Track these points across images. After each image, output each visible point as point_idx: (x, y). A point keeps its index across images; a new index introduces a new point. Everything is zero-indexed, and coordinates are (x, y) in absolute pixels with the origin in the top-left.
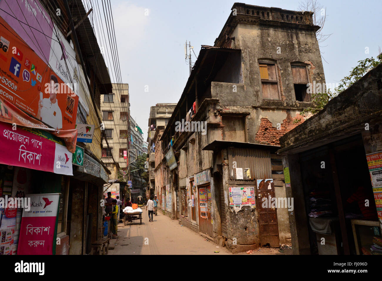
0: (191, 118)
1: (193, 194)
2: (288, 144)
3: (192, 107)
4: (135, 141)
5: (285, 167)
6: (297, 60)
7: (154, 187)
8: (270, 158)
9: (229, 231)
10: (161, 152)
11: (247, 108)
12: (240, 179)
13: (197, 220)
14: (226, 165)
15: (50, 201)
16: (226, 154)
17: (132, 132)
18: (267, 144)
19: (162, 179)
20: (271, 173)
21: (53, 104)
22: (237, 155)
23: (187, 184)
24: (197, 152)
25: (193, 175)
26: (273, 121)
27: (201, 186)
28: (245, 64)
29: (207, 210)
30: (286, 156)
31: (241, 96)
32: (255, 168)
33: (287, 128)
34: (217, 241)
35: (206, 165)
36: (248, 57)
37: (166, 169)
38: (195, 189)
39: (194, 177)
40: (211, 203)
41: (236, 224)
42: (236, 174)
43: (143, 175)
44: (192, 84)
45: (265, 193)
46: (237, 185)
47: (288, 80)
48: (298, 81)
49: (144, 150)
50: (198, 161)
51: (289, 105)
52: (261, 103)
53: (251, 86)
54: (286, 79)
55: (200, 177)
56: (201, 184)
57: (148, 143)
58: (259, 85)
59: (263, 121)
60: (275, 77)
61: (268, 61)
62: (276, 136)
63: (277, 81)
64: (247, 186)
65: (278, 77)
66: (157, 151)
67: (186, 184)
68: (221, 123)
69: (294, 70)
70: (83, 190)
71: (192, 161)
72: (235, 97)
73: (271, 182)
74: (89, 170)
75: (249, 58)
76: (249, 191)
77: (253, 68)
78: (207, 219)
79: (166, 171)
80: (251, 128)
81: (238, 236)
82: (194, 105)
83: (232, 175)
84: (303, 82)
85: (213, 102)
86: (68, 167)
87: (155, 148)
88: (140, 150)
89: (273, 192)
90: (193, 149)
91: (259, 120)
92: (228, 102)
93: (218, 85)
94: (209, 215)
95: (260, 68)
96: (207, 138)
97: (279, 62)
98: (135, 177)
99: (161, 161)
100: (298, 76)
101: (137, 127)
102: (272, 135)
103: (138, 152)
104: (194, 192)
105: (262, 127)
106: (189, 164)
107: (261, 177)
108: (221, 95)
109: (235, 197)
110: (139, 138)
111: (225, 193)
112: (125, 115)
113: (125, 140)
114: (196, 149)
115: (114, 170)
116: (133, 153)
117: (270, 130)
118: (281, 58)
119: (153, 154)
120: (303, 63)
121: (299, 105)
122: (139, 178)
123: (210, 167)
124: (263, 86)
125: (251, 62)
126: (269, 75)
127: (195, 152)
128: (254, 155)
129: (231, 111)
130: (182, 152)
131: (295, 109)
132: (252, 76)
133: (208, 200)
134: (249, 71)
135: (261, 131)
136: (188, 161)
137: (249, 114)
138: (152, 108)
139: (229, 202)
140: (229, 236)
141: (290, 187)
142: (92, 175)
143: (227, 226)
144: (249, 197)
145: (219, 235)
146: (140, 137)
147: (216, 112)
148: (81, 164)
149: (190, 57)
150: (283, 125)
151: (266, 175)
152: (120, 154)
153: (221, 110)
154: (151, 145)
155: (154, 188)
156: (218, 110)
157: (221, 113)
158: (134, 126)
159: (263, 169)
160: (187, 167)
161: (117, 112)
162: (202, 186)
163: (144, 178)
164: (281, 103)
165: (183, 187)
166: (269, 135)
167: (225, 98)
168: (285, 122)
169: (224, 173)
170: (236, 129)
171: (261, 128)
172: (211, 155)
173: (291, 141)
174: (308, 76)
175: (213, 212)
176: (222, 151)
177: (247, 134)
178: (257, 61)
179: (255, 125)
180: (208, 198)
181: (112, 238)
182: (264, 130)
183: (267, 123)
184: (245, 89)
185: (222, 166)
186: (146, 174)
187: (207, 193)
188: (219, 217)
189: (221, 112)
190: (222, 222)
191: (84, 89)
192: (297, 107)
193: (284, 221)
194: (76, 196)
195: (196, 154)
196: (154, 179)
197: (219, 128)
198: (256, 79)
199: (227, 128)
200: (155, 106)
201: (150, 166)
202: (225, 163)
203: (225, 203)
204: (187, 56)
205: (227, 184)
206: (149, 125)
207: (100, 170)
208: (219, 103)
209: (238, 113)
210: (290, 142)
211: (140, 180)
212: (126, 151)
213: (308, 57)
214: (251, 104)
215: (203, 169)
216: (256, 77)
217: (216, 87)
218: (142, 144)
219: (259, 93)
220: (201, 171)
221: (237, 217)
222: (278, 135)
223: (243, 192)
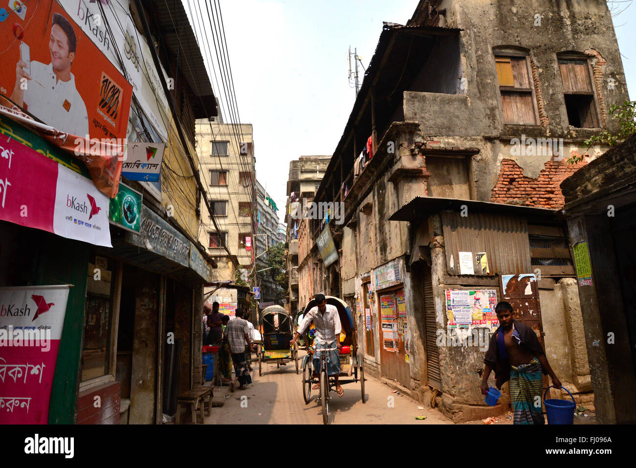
0: (363, 168)
1: (368, 307)
2: (585, 191)
3: (366, 148)
4: (265, 222)
5: (577, 244)
6: (570, 49)
7: (298, 298)
8: (527, 233)
9: (446, 377)
10: (309, 237)
11: (474, 140)
12: (469, 274)
13: (377, 355)
14: (438, 245)
15: (47, 302)
16: (437, 225)
17: (259, 207)
18: (522, 205)
19: (311, 282)
20: (529, 263)
21: (60, 81)
22: (461, 227)
23: (356, 288)
24: (376, 228)
25: (369, 272)
26: (525, 163)
27: (384, 291)
28: (468, 57)
29: (397, 337)
30: (579, 219)
31: (461, 118)
32: (497, 253)
33: (553, 179)
34: (418, 396)
35: (394, 251)
36: (473, 43)
37: (317, 266)
38: (372, 298)
39: (369, 276)
40: (406, 324)
41: (461, 364)
42: (459, 263)
43: (278, 278)
44: (364, 106)
45: (518, 302)
46: (462, 285)
47: (552, 86)
48: (572, 89)
49: (280, 238)
50: (378, 245)
51: (557, 135)
52: (502, 130)
53: (480, 98)
54: (550, 84)
55: (382, 274)
56: (384, 287)
57: (286, 225)
58: (496, 97)
59: (506, 164)
60: (527, 82)
61: (511, 51)
62: (531, 194)
63: (531, 89)
64: (482, 289)
65: (532, 81)
66: (302, 237)
67: (354, 289)
68: (424, 170)
69: (564, 67)
70: (155, 293)
71: (367, 245)
72: (449, 120)
73: (532, 280)
74: (161, 246)
75: (476, 46)
76: (486, 298)
77: (483, 64)
78: (397, 354)
79: (317, 269)
80: (481, 178)
81: (465, 389)
82: (369, 142)
83: (452, 265)
84: (584, 90)
85: (407, 128)
86: (98, 228)
87: (298, 232)
88: (274, 237)
89: (536, 301)
90: (368, 224)
91: (498, 164)
92: (437, 129)
93: (416, 98)
94: (402, 346)
95: (498, 65)
96: (396, 200)
97: (534, 53)
98: (265, 281)
99: (309, 252)
100: (572, 80)
101: (267, 200)
102: (524, 193)
103: (270, 241)
104: (369, 304)
105: (504, 176)
106: (360, 253)
107: (509, 270)
108: (423, 115)
109: (459, 309)
110: (272, 217)
111: (438, 302)
112: (248, 177)
113: (248, 220)
114: (374, 223)
115: (228, 268)
116: (262, 242)
117: (520, 183)
118: (538, 44)
119: (295, 242)
120: (582, 54)
121: (576, 135)
122: (273, 284)
123: (404, 253)
124: (504, 98)
125: (480, 53)
126: (515, 77)
127: (373, 228)
128: (495, 226)
129: (442, 146)
130: (347, 231)
131: (569, 141)
132: (482, 79)
133: (398, 316)
134: (477, 69)
135: (503, 184)
136: (358, 247)
137: (478, 152)
138: (292, 164)
139: (446, 320)
140: (446, 388)
141: (592, 284)
142: (170, 259)
143: (442, 368)
144: (487, 311)
145: (422, 384)
146: (274, 216)
147: (413, 148)
148: (133, 227)
149: (357, 75)
150: (545, 174)
151: (519, 266)
152: (239, 242)
153: (423, 144)
154: (292, 227)
155: (297, 300)
156: (417, 144)
157: (424, 149)
158: (263, 197)
159: (514, 255)
160: (357, 259)
161: (233, 173)
162: (386, 290)
163: (280, 284)
164: (540, 130)
165: (350, 294)
166: (518, 192)
167: (431, 121)
168: (548, 167)
169: (434, 263)
170: (453, 181)
171: (503, 179)
172: (405, 231)
173: (593, 185)
174: (592, 78)
175: (409, 340)
176: (429, 221)
177: (475, 190)
178: (490, 51)
179: (489, 173)
180: (398, 314)
181: (223, 386)
182: (507, 183)
183: (513, 169)
184: (469, 104)
185: (431, 249)
186: (284, 277)
187: (396, 304)
188: (422, 351)
189: (423, 147)
190: (428, 360)
191: (153, 90)
192: (572, 137)
193: (557, 360)
194: (142, 303)
195: (374, 231)
196: (298, 285)
197: (421, 179)
198: (490, 86)
199: (435, 180)
200: (298, 159)
201: (290, 262)
202: (436, 242)
203: (437, 321)
204: (351, 73)
205: (442, 284)
206: (288, 194)
207: (189, 254)
208: (420, 130)
209: (456, 149)
210: (590, 187)
211: (274, 287)
212: (250, 238)
213: (592, 42)
214: (480, 133)
215: (389, 258)
216: (489, 81)
217: (414, 101)
218: (277, 227)
219: (497, 112)
220: (385, 262)
221: (463, 350)
222: (534, 192)
223: (474, 301)
